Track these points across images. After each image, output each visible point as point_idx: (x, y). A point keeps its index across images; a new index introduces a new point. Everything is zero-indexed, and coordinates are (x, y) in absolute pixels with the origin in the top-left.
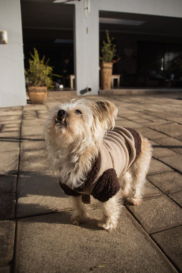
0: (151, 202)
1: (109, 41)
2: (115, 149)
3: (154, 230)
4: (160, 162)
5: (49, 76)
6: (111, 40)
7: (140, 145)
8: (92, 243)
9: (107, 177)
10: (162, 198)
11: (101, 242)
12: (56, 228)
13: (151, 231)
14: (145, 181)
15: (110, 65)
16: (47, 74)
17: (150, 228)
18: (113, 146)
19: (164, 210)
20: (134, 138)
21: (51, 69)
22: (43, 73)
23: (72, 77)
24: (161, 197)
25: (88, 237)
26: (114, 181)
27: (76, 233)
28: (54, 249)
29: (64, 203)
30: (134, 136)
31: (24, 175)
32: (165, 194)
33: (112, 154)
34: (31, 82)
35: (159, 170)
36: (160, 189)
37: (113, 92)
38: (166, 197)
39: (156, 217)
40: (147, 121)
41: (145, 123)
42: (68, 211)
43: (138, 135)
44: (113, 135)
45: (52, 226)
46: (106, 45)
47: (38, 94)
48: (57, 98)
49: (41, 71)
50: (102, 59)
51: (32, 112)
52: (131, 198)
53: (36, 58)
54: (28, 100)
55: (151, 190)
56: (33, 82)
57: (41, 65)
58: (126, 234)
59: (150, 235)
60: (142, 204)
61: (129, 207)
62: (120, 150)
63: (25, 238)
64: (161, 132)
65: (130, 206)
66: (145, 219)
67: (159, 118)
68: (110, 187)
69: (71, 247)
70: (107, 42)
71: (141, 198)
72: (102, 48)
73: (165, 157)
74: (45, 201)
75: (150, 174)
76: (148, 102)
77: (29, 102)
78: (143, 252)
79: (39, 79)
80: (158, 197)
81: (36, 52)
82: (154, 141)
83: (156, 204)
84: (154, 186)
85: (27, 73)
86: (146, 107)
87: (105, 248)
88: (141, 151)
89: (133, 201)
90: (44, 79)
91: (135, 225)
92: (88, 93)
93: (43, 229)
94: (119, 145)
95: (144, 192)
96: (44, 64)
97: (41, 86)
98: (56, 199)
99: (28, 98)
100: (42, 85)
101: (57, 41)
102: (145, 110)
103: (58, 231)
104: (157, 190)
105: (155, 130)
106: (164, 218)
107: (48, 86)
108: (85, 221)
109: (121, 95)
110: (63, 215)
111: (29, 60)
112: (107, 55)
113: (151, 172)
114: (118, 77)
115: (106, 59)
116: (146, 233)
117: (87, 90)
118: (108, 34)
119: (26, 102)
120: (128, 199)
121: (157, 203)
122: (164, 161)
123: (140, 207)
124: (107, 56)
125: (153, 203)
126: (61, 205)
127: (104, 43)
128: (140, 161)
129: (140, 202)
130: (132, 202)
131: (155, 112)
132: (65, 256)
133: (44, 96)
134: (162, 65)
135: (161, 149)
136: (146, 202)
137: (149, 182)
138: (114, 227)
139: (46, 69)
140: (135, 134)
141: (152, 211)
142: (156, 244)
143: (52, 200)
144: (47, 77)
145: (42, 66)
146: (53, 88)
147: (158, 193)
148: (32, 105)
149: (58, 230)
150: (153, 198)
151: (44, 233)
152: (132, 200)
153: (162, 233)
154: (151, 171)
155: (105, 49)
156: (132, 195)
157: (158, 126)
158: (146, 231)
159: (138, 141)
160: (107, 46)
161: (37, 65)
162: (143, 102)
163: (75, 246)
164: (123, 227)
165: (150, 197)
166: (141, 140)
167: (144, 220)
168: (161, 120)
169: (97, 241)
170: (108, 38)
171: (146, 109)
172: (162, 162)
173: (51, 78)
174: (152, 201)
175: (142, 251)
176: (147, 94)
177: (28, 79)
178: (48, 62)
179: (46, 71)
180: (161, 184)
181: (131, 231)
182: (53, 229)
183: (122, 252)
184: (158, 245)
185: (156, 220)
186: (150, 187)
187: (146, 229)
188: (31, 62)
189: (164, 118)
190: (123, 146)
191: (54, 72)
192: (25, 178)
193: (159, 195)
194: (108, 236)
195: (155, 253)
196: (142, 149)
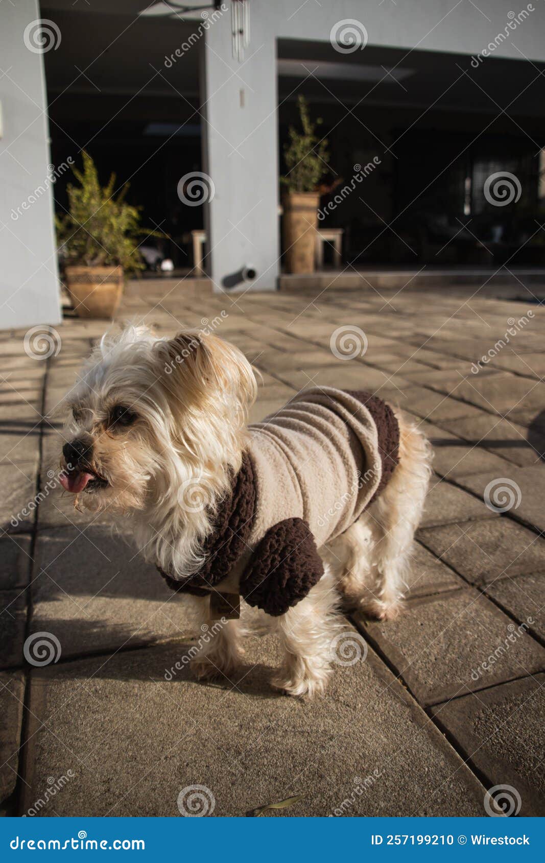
0: (432, 608)
1: (308, 129)
2: (315, 460)
3: (439, 695)
4: (459, 490)
5: (127, 234)
6: (313, 127)
7: (394, 443)
8: (254, 735)
9: (276, 547)
10: (464, 597)
11: (280, 733)
12: (148, 693)
13: (430, 697)
14: (411, 549)
15: (312, 201)
16: (123, 228)
17: (428, 689)
18: (307, 448)
19: (468, 632)
20: (377, 423)
21: (134, 213)
22: (111, 226)
23: (199, 238)
24: (461, 594)
25: (241, 718)
26: (302, 555)
27: (206, 705)
28: (141, 758)
29: (172, 618)
30: (375, 419)
31: (52, 536)
32: (473, 585)
33: (301, 474)
34: (74, 253)
35: (456, 514)
36: (459, 569)
37: (320, 279)
38: (474, 594)
39: (446, 655)
40: (420, 367)
41: (413, 372)
42: (183, 640)
43: (389, 414)
44: (311, 415)
45: (135, 686)
46: (300, 141)
47: (97, 287)
48: (153, 299)
49: (102, 221)
50: (286, 181)
51: (78, 344)
52: (371, 598)
53: (88, 183)
54: (65, 308)
55: (432, 575)
56: (81, 255)
57: (104, 203)
58: (355, 709)
59: (428, 709)
60: (405, 616)
61: (366, 625)
62: (328, 460)
63: (52, 724)
64: (462, 400)
65: (368, 623)
66: (414, 663)
67: (456, 356)
68: (287, 575)
69: (192, 748)
70: (301, 132)
71: (402, 599)
72: (287, 150)
73: (475, 474)
74: (114, 612)
75: (429, 525)
76: (425, 308)
77: (69, 313)
78: (407, 759)
79: (99, 243)
80: (452, 596)
81: (89, 163)
82: (441, 428)
83: (446, 616)
84: (440, 562)
85: (61, 227)
86: (418, 326)
87: (294, 750)
88: (398, 462)
89: (378, 606)
90: (114, 243)
91: (381, 678)
92: (247, 285)
93: (107, 697)
94: (327, 447)
95: (410, 580)
96: (114, 199)
97: (105, 265)
98: (148, 606)
99: (67, 302)
100: (107, 262)
101: (154, 129)
102: (417, 335)
103: (154, 700)
104: (449, 574)
105: (444, 393)
106: (468, 656)
107: (126, 266)
108: (233, 669)
109: (344, 290)
110: (167, 653)
111: (69, 186)
112: (301, 170)
113: (431, 521)
114: (334, 236)
115: (300, 183)
116: (416, 703)
117: (244, 275)
118: (303, 110)
119: (59, 313)
120: (362, 601)
121: (447, 613)
122: (470, 485)
123: (397, 627)
124: (302, 175)
125: (437, 612)
126: (163, 625)
127: (293, 134)
128: (397, 491)
129: (398, 611)
130: (375, 611)
131: (445, 340)
132: (174, 777)
133: (112, 294)
134: (467, 200)
135: (463, 450)
136: (415, 612)
137: (425, 550)
138: (319, 688)
139: (120, 213)
140: (379, 410)
141: (434, 635)
142: (444, 736)
143: (134, 610)
144: (122, 238)
145: (107, 205)
146: (142, 271)
147: (452, 583)
148: (78, 321)
149: (152, 699)
150: (437, 599)
151: (112, 710)
152: (373, 606)
153: (461, 703)
154: (433, 518)
155: (295, 154)
156: (376, 591)
157: (455, 381)
158: (414, 696)
159: (389, 432)
160: (302, 143)
161: (93, 202)
162: (411, 310)
163: (204, 746)
164: (346, 686)
165: (427, 595)
166: (397, 430)
167: (410, 663)
168: (463, 365)
169: (267, 728)
170: (305, 120)
171: (421, 330)
172: (464, 488)
173: (135, 242)
174: (434, 606)
175: (403, 759)
176: (421, 286)
177: (64, 243)
178: (124, 192)
179: (120, 220)
180: (461, 555)
181: (370, 697)
182: (137, 695)
183: (344, 762)
184: (450, 738)
185: (445, 664)
186: (429, 564)
187: (414, 690)
188: (74, 193)
189: (470, 356)
190: (339, 449)
191: (143, 222)
192: (54, 544)
193: (456, 590)
194: (302, 714)
195: (442, 764)
196: (400, 455)
